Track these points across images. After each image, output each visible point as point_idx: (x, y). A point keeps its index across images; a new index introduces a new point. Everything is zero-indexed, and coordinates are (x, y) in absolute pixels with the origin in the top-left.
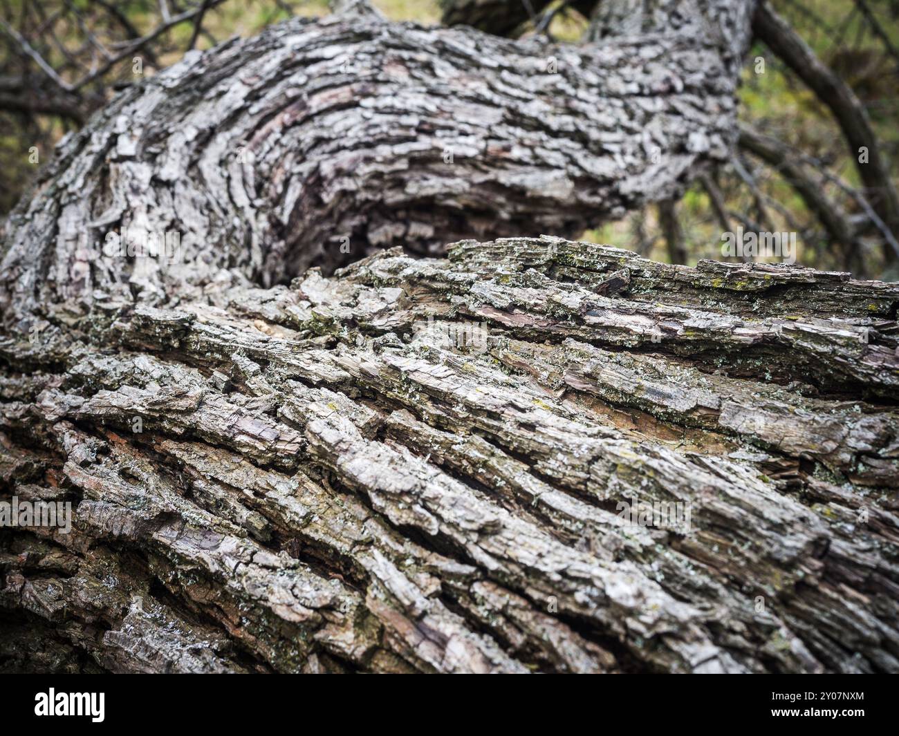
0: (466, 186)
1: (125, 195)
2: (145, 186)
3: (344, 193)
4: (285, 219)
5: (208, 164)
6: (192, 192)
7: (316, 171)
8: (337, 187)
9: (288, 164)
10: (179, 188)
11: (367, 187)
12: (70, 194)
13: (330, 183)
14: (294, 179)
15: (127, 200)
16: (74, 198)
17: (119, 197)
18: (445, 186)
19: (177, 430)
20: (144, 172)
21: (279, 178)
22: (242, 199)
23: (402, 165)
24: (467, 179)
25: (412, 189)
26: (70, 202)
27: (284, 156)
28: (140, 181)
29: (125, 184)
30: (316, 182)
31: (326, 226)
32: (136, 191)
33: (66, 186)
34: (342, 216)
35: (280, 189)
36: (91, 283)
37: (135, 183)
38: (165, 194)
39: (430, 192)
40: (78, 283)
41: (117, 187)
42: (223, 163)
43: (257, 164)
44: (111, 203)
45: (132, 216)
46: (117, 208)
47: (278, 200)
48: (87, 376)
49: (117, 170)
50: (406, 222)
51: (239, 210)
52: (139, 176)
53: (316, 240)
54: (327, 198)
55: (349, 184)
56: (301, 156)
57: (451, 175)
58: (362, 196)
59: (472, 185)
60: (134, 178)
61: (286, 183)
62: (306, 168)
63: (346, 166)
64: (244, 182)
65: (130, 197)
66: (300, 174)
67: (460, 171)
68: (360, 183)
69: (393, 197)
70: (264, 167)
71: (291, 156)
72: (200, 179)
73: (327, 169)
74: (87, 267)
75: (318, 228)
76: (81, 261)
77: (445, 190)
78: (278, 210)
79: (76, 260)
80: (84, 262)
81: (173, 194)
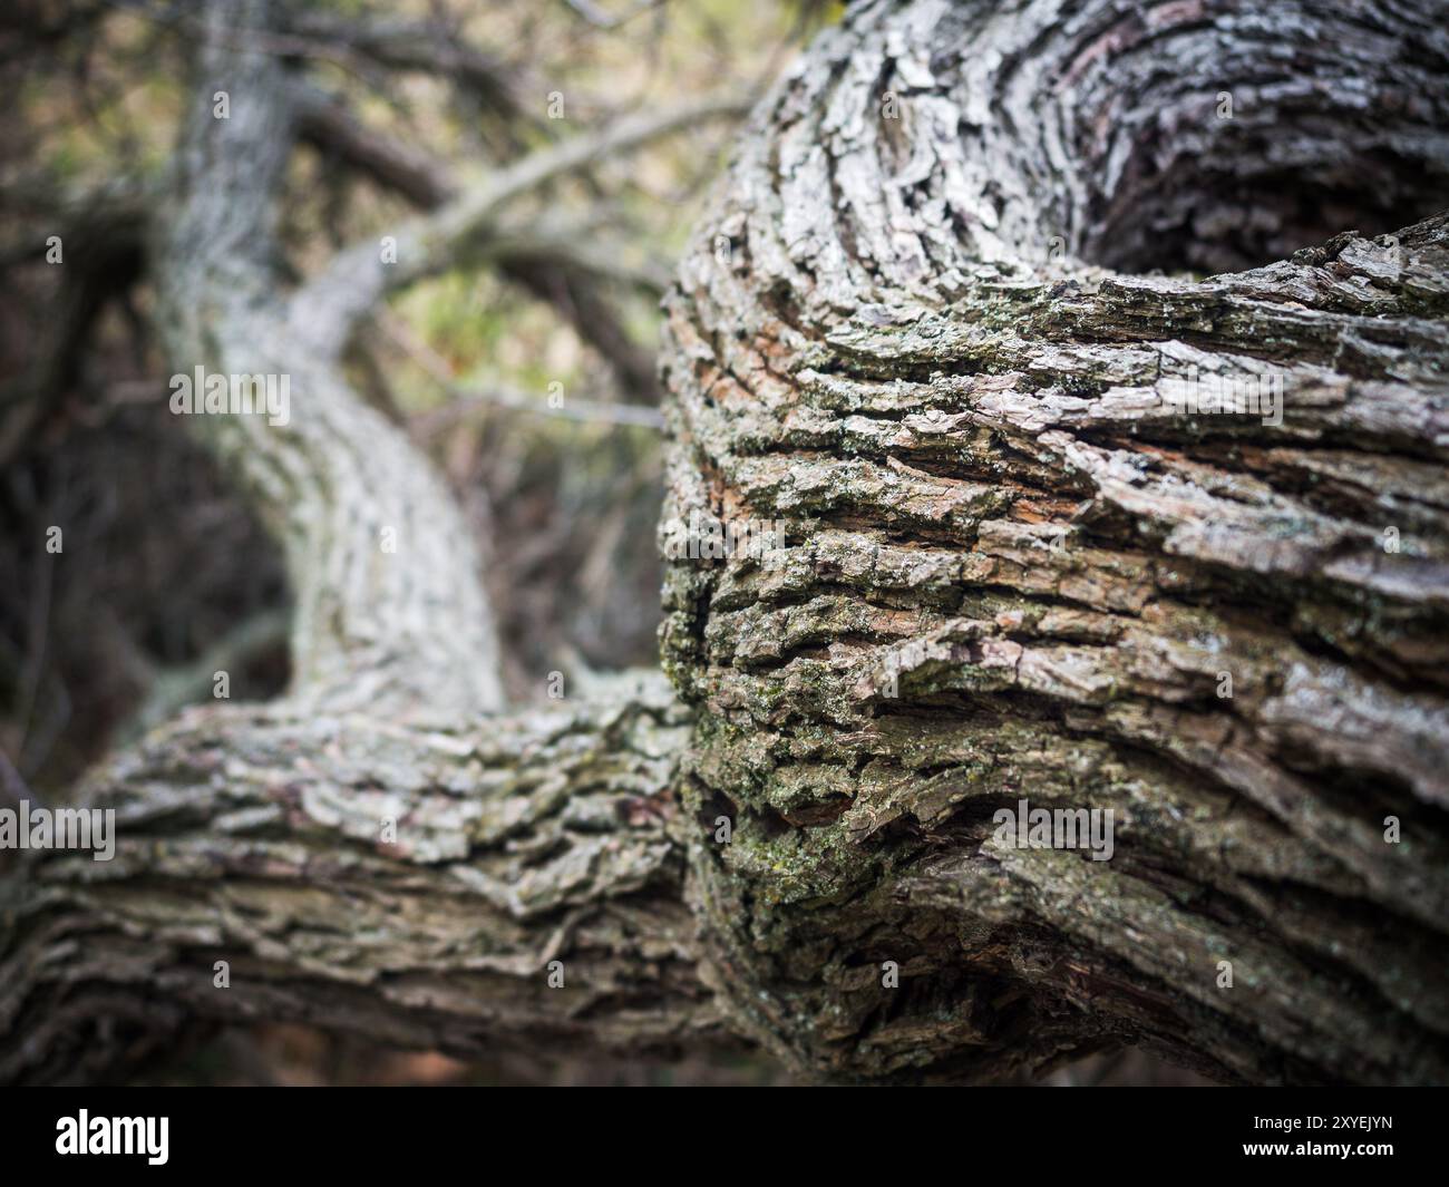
0: (1347, 153)
1: (931, 141)
2: (952, 131)
3: (1186, 157)
4: (1109, 191)
5: (1017, 103)
6: (1004, 143)
7: (1153, 121)
8: (1177, 147)
9: (1115, 111)
10: (989, 137)
11: (1217, 150)
12: (847, 141)
13: (1170, 142)
14: (1123, 134)
15: (935, 151)
16: (854, 146)
17: (922, 143)
18: (1319, 151)
19: (1306, 433)
20: (948, 114)
21: (1102, 130)
22: (1059, 160)
23: (1267, 117)
24: (1347, 141)
25: (1276, 154)
26: (849, 152)
27: (1109, 98)
28: (944, 124)
29: (925, 129)
30: (1150, 138)
31: (1153, 205)
32: (942, 137)
33: (838, 130)
34: (1176, 191)
35: (1103, 147)
36: (928, 262)
37: (939, 127)
38: (973, 142)
39: (1298, 158)
40: (909, 261)
41: (915, 132)
42: (1034, 105)
43: (1076, 108)
44: (912, 153)
45: (943, 173)
46: (922, 160)
47: (1101, 163)
48: (1064, 372)
49: (912, 109)
50: (1247, 206)
51: (1057, 175)
52: (942, 116)
53: (1134, 227)
54: (1164, 162)
55: (1194, 143)
56: (1133, 98)
57: (1328, 136)
58: (1208, 161)
59: (1355, 151)
60: (936, 119)
61: (1112, 138)
62: (1138, 116)
63: (1193, 114)
64: (1062, 134)
65: (938, 146)
66: (1132, 125)
67: (1338, 130)
68: (1210, 141)
69: (1248, 165)
70: (1087, 112)
71: (1119, 99)
72: (1008, 126)
73: (1168, 118)
74: (916, 242)
75: (1141, 208)
76: (903, 231)
77: (1319, 157)
78: (1098, 178)
79: (893, 229)
80: (909, 233)
81: (983, 146)
